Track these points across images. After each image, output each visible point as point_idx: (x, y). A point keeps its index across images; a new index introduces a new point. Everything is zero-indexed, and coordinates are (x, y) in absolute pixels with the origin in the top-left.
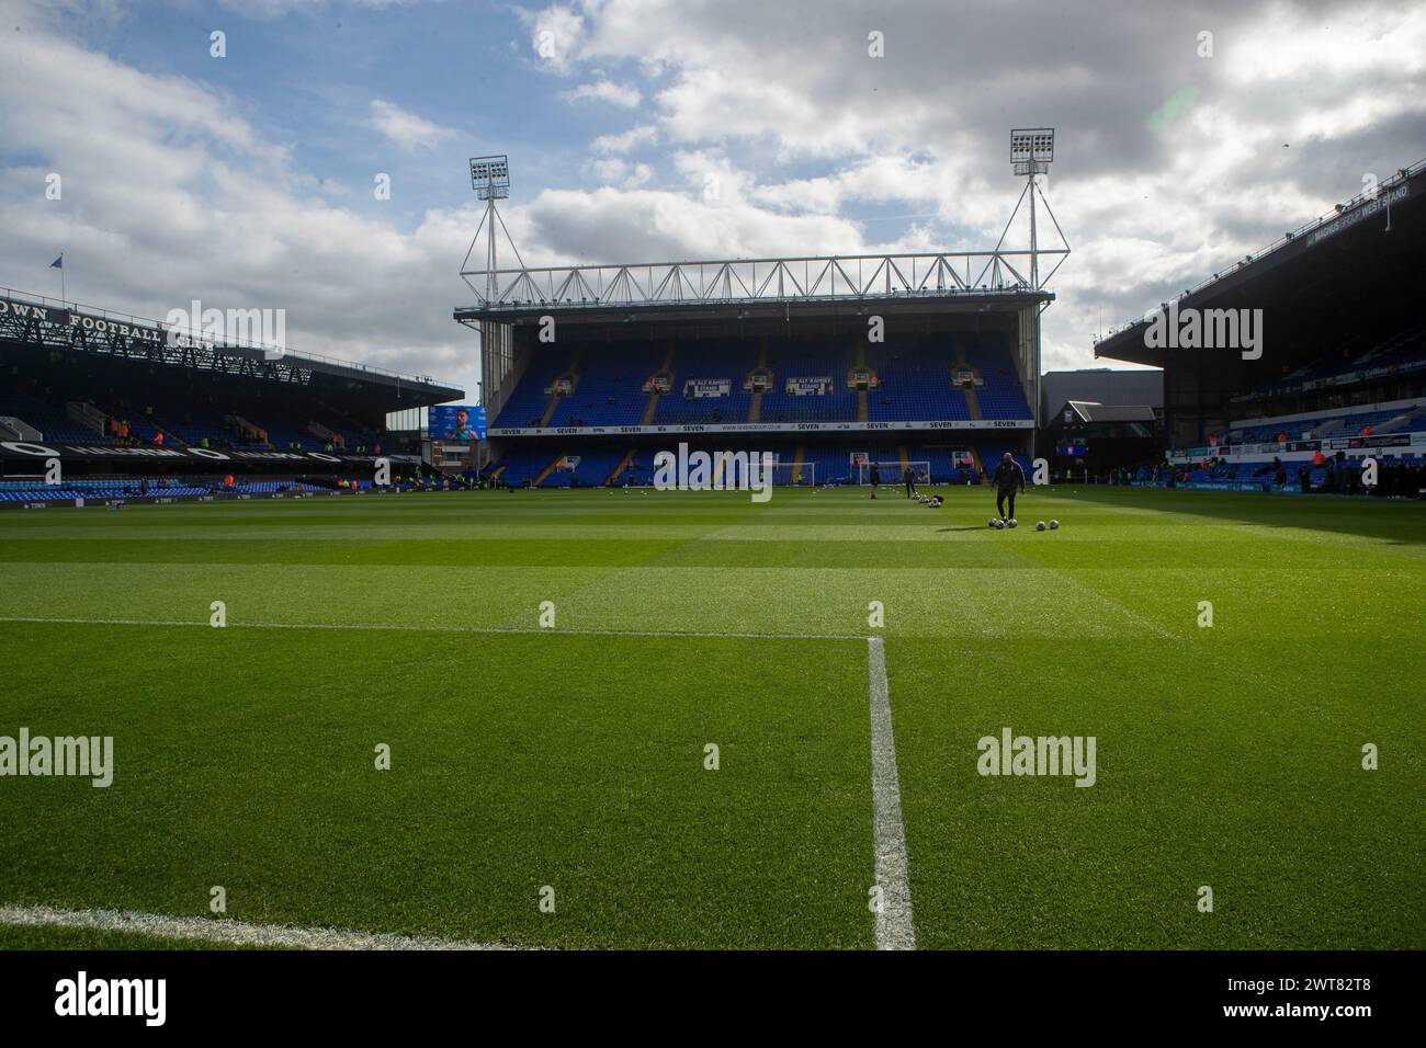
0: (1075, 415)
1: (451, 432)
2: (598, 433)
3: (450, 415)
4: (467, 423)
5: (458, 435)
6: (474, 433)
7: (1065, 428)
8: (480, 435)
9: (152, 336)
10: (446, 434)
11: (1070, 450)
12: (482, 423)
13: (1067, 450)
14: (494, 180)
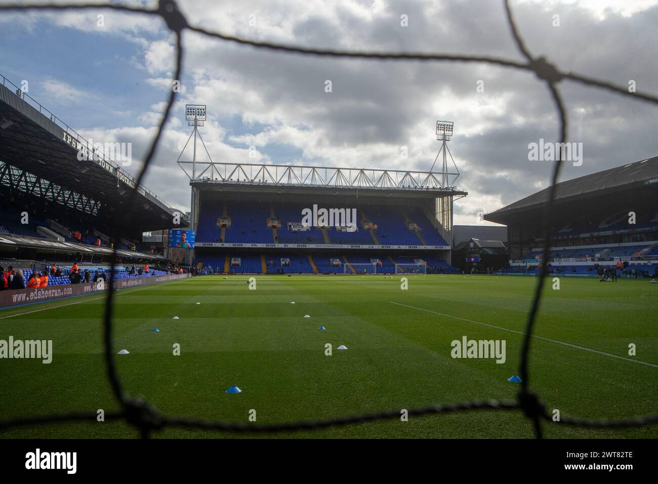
0: (475, 244)
1: (179, 243)
2: (254, 246)
3: (178, 235)
4: (186, 239)
5: (182, 245)
6: (189, 244)
7: (469, 250)
8: (192, 246)
10: (176, 245)
11: (473, 259)
12: (192, 239)
13: (471, 260)
14: (198, 117)
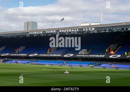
9: (77, 30)
